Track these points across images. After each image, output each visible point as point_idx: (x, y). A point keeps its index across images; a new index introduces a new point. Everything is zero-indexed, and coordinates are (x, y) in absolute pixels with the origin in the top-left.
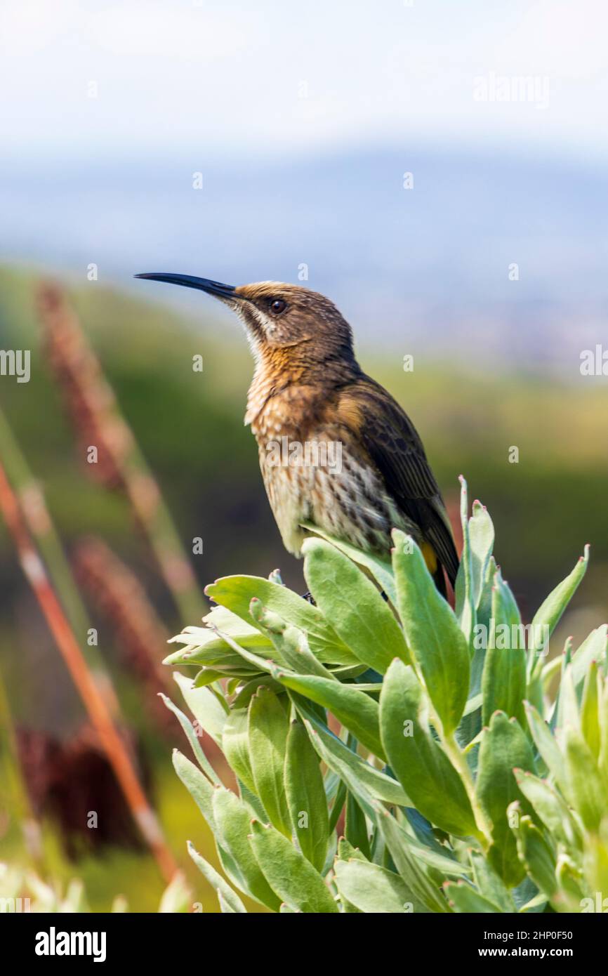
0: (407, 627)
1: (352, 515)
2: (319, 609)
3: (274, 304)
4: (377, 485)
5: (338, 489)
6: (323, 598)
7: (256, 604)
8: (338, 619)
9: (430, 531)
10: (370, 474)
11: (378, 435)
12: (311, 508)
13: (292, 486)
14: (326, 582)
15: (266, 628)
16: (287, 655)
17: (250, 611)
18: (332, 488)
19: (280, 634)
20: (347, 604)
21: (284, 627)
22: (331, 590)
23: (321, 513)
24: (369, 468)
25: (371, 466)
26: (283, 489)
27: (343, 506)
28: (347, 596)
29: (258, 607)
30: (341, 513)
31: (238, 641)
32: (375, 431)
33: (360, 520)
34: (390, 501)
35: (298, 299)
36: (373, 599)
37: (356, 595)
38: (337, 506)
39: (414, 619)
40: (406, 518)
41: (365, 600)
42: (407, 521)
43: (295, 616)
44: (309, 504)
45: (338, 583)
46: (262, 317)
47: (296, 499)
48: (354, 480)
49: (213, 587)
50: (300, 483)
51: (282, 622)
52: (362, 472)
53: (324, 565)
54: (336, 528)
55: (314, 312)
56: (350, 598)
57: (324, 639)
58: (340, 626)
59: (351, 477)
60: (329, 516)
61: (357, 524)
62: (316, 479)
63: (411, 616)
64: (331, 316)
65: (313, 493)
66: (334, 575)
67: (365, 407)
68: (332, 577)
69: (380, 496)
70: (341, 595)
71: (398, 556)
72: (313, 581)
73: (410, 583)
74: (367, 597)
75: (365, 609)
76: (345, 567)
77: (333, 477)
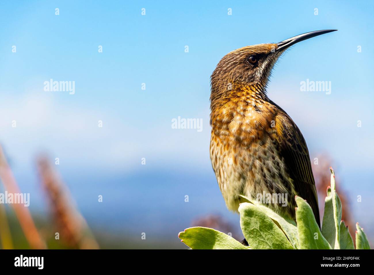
2: (249, 247)
5: (265, 171)
6: (251, 239)
14: (253, 229)
20: (267, 243)
22: (257, 234)
28: (266, 238)
36: (282, 240)
37: (272, 238)
41: (277, 240)
45: (261, 230)
49: (183, 234)
53: (253, 219)
56: (268, 239)
66: (259, 225)
68: (257, 226)
69: (287, 177)
70: (263, 237)
71: (299, 212)
72: (245, 229)
73: (306, 229)
74: (278, 239)
75: (277, 246)
76: (265, 220)
77: (264, 164)
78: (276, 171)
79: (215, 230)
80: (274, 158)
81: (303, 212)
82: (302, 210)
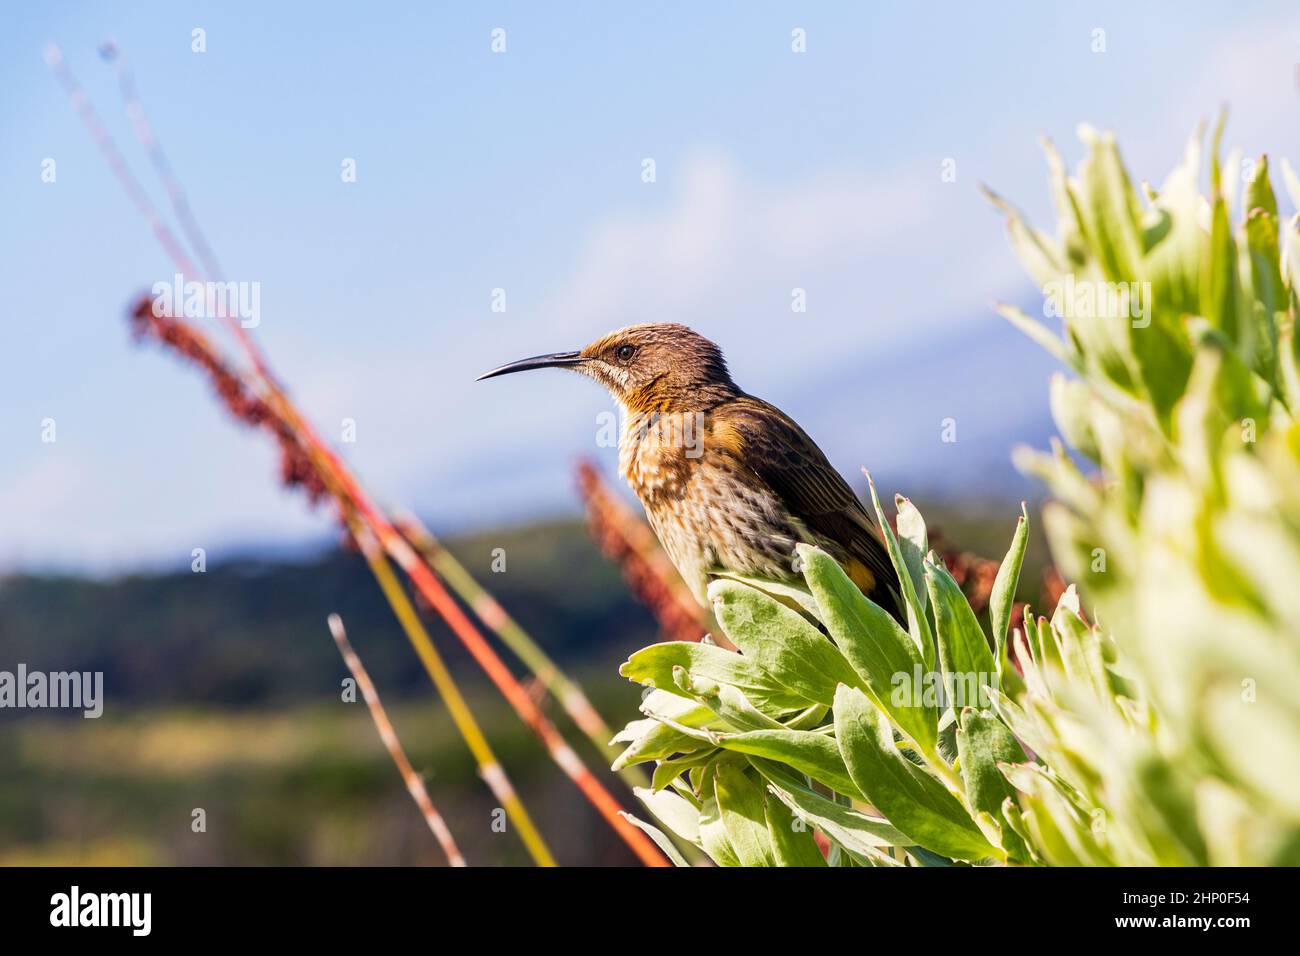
0: (844, 645)
1: (759, 547)
2: (746, 658)
3: (623, 352)
4: (777, 507)
5: (735, 522)
6: (745, 643)
7: (679, 672)
8: (769, 661)
9: (853, 544)
10: (766, 497)
11: (764, 453)
12: (714, 553)
13: (687, 534)
14: (743, 624)
15: (699, 695)
16: (729, 718)
17: (675, 682)
18: (729, 523)
19: (715, 698)
20: (775, 642)
21: (717, 689)
22: (751, 632)
23: (726, 554)
24: (763, 491)
25: (766, 488)
26: (679, 539)
27: (746, 539)
28: (771, 633)
29: (684, 676)
30: (746, 548)
31: (679, 721)
32: (760, 450)
33: (768, 549)
34: (797, 521)
35: (643, 338)
36: (800, 629)
37: (780, 629)
38: (740, 542)
39: (847, 635)
40: (820, 535)
41: (791, 631)
42: (821, 539)
43: (726, 673)
44: (710, 547)
45: (757, 622)
46: (614, 371)
47: (696, 547)
48: (749, 508)
49: (628, 666)
50: (695, 528)
51: (714, 683)
52: (757, 496)
53: (736, 606)
54: (747, 565)
55: (663, 344)
56: (775, 634)
57: (765, 688)
58: (773, 668)
59: (746, 505)
60: (736, 556)
61: (767, 555)
62: (710, 518)
63: (843, 633)
64: (684, 340)
65: (711, 534)
66: (750, 614)
67: (742, 426)
68: (748, 617)
69: (783, 518)
70: (764, 634)
71: (810, 571)
72: (729, 628)
73: (832, 597)
74: (793, 628)
75: (795, 642)
76: (759, 602)
77: (727, 510)
78: (754, 515)
79: (685, 643)
80: (740, 496)
81: (817, 568)
82: (814, 566)
